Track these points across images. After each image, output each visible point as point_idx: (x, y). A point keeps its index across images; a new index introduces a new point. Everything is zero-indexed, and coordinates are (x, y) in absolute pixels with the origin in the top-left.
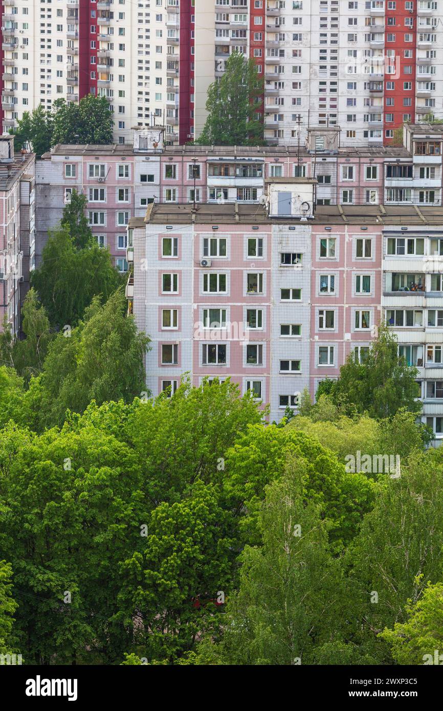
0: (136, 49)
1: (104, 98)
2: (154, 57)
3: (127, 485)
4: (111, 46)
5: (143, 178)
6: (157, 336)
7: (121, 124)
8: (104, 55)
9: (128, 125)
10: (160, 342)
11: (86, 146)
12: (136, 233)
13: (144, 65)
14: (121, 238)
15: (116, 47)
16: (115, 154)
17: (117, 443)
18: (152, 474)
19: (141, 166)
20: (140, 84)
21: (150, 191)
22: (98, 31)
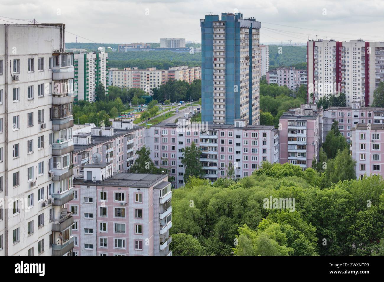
0: (353, 80)
1: (343, 94)
2: (358, 82)
3: (350, 205)
4: (345, 79)
5: (355, 116)
6: (359, 162)
7: (348, 101)
8: (344, 81)
9: (350, 101)
10: (360, 164)
11: (338, 107)
12: (352, 132)
14: (348, 133)
15: (347, 79)
16: (346, 109)
17: (347, 193)
18: (358, 202)
19: (354, 113)
20: (354, 90)
21: (357, 120)
22: (341, 75)
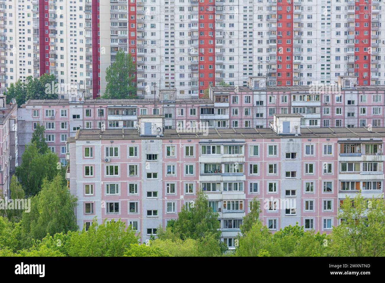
0: (69, 49)
1: (53, 75)
2: (79, 54)
4: (56, 48)
5: (74, 117)
6: (82, 199)
8: (53, 53)
10: (84, 202)
11: (44, 101)
12: (71, 145)
13: (74, 58)
14: (63, 148)
15: (59, 48)
16: (59, 104)
19: (73, 110)
20: (72, 68)
21: (77, 123)
22: (49, 40)
